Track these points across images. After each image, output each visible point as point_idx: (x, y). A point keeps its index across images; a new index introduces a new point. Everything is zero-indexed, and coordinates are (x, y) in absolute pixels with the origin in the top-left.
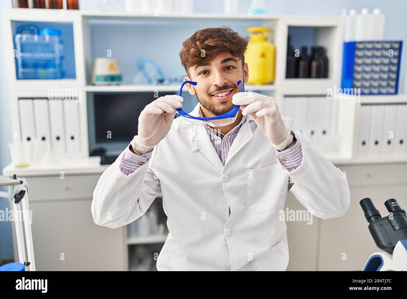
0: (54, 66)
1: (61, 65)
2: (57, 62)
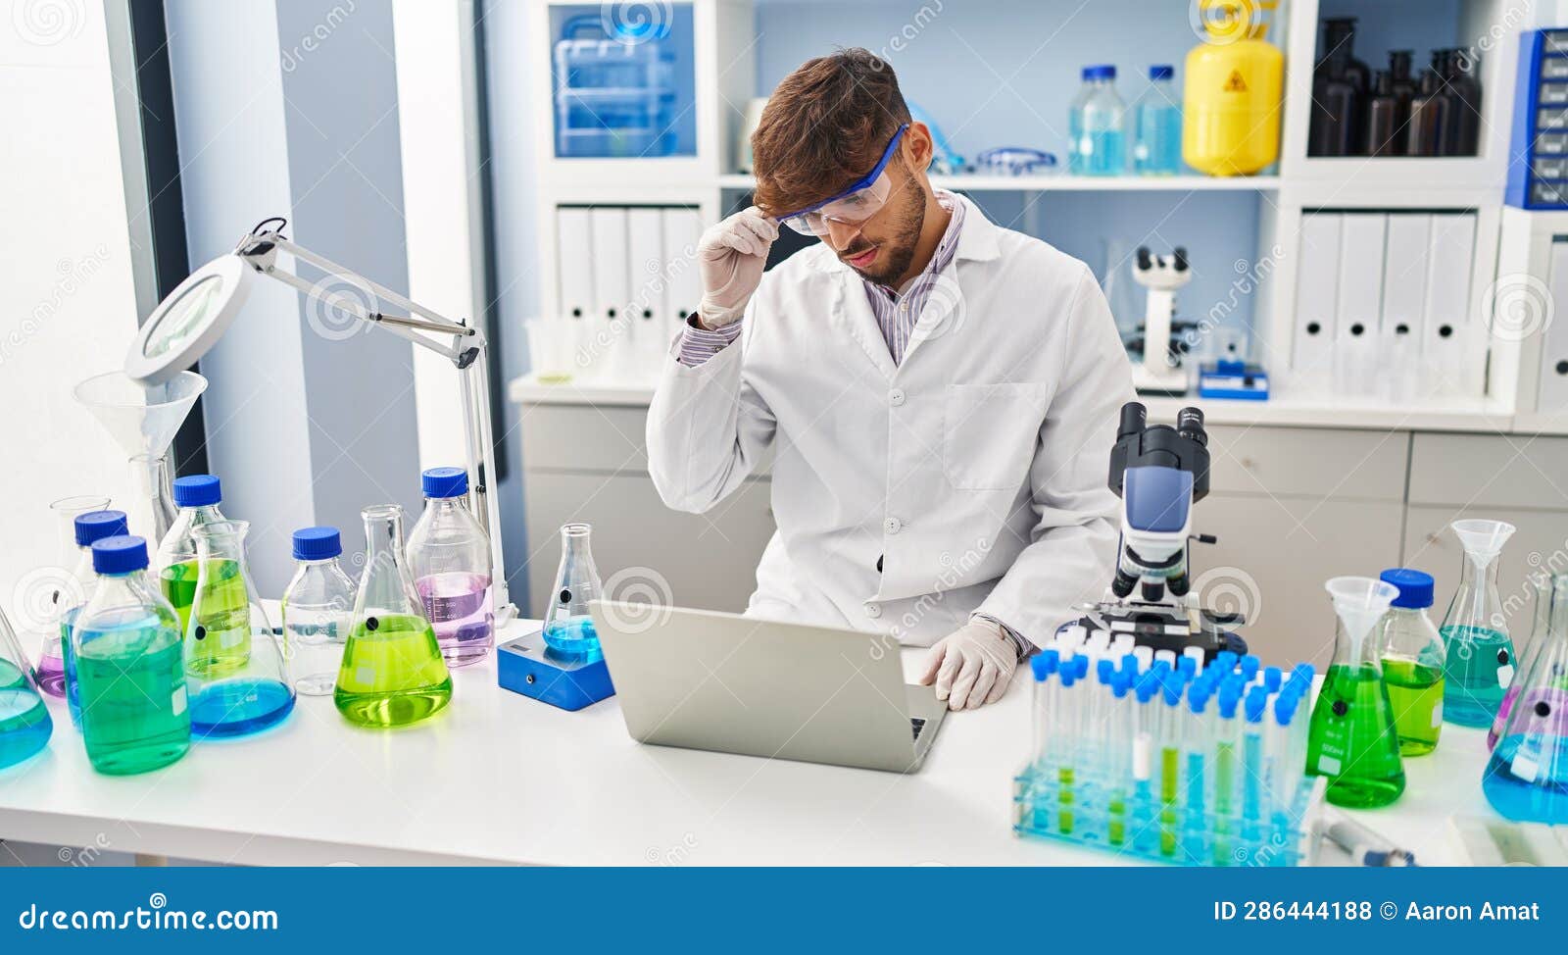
0: (644, 121)
1: (662, 118)
2: (653, 110)
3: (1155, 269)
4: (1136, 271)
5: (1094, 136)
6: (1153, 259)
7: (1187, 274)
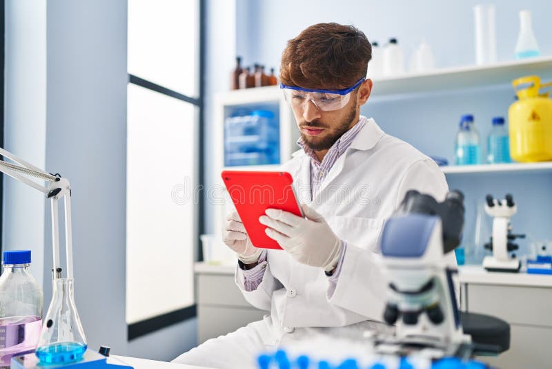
3: (497, 207)
4: (487, 208)
5: (464, 148)
6: (495, 201)
7: (515, 209)
